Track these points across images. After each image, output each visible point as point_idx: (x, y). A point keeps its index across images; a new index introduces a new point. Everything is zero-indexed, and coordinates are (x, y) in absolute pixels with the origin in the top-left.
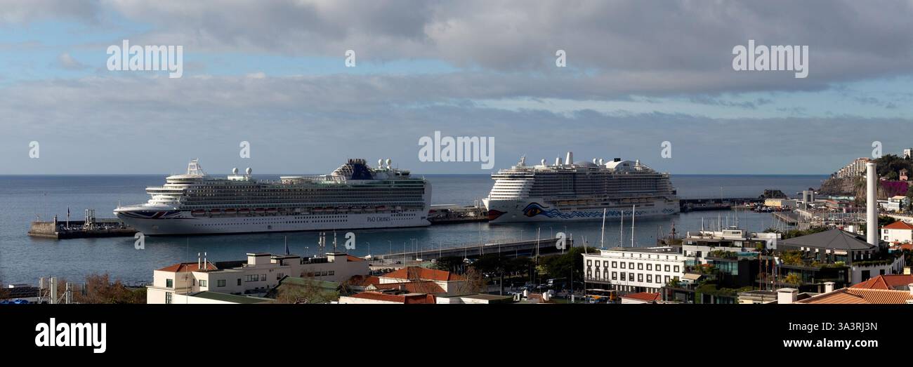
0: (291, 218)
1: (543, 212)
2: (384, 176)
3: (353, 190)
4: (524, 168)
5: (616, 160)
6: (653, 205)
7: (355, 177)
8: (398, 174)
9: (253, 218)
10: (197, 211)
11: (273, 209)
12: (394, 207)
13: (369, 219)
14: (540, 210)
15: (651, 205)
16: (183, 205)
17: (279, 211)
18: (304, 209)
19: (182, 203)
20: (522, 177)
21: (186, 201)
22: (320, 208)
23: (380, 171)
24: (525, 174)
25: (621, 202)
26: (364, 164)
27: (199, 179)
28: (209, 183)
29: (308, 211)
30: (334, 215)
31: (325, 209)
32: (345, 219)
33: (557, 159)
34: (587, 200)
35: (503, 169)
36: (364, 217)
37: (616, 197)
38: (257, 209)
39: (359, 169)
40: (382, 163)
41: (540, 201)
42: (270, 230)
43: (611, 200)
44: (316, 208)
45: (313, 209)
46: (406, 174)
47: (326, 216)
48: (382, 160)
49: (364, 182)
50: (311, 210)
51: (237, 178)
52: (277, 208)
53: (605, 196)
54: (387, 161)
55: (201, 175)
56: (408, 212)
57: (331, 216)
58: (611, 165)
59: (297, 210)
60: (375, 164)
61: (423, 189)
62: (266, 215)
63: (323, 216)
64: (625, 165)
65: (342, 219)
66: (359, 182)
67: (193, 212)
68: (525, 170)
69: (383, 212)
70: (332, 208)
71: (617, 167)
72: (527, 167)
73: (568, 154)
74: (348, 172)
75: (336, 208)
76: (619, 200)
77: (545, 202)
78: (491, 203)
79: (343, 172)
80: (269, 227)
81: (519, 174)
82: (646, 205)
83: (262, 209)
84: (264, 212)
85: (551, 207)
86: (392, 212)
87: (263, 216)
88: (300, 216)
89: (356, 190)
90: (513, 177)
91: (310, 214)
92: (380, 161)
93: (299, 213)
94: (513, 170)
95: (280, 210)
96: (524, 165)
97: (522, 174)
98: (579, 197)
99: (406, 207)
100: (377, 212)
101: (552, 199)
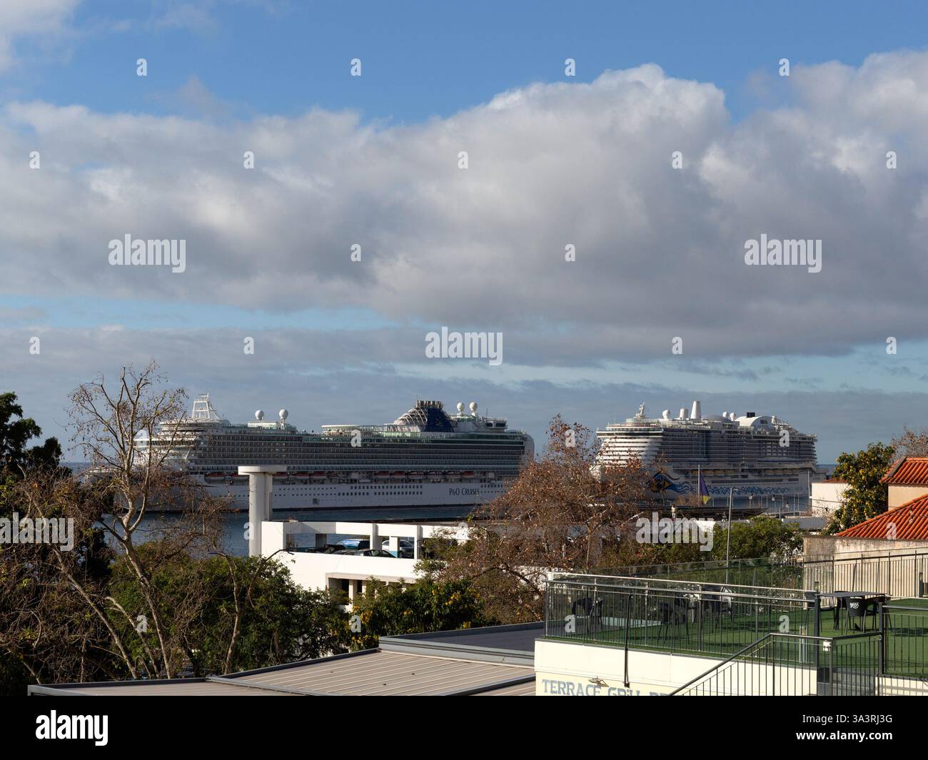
0: (345, 488)
1: (672, 487)
2: (470, 428)
3: (430, 447)
4: (645, 421)
5: (750, 415)
6: (797, 480)
7: (429, 427)
8: (491, 425)
9: (291, 486)
10: (212, 474)
11: (321, 473)
12: (485, 473)
13: (451, 491)
14: (669, 482)
15: (794, 480)
16: (193, 464)
17: (328, 477)
18: (361, 475)
19: (191, 461)
20: (646, 434)
21: (196, 458)
22: (385, 473)
23: (463, 420)
24: (648, 430)
25: (763, 474)
26: (440, 409)
27: (214, 424)
28: (229, 431)
29: (368, 478)
30: (405, 485)
31: (391, 474)
32: (419, 490)
33: (682, 411)
34: (724, 470)
35: (612, 422)
36: (445, 487)
37: (757, 466)
38: (298, 474)
39: (434, 417)
40: (462, 409)
41: (669, 470)
42: (316, 506)
43: (750, 471)
44: (379, 473)
45: (375, 474)
46: (502, 425)
47: (393, 485)
48: (463, 404)
49: (444, 435)
50: (372, 476)
51: (265, 425)
52: (327, 471)
53: (743, 465)
54: (471, 405)
55: (216, 419)
56: (504, 482)
57: (401, 485)
58: (745, 422)
59: (354, 476)
60: (455, 411)
61: (523, 448)
62: (311, 483)
63: (389, 485)
64: (762, 422)
65: (416, 490)
66: (438, 435)
67: (206, 476)
68: (648, 424)
69: (470, 481)
70: (400, 473)
71: (753, 424)
72: (650, 421)
73: (695, 404)
74: (420, 419)
75: (407, 474)
76: (759, 471)
77: (676, 471)
78: (603, 470)
79: (412, 420)
80: (315, 501)
81: (640, 430)
82: (790, 480)
83: (304, 473)
84: (308, 477)
85: (682, 479)
86: (481, 481)
87: (306, 483)
88: (358, 485)
89: (436, 447)
90: (631, 434)
91: (371, 482)
92: (459, 406)
93: (355, 481)
94: (629, 424)
95: (331, 476)
96: (643, 417)
97: (644, 430)
98: (713, 466)
99: (500, 475)
100: (461, 480)
101: (685, 466)
